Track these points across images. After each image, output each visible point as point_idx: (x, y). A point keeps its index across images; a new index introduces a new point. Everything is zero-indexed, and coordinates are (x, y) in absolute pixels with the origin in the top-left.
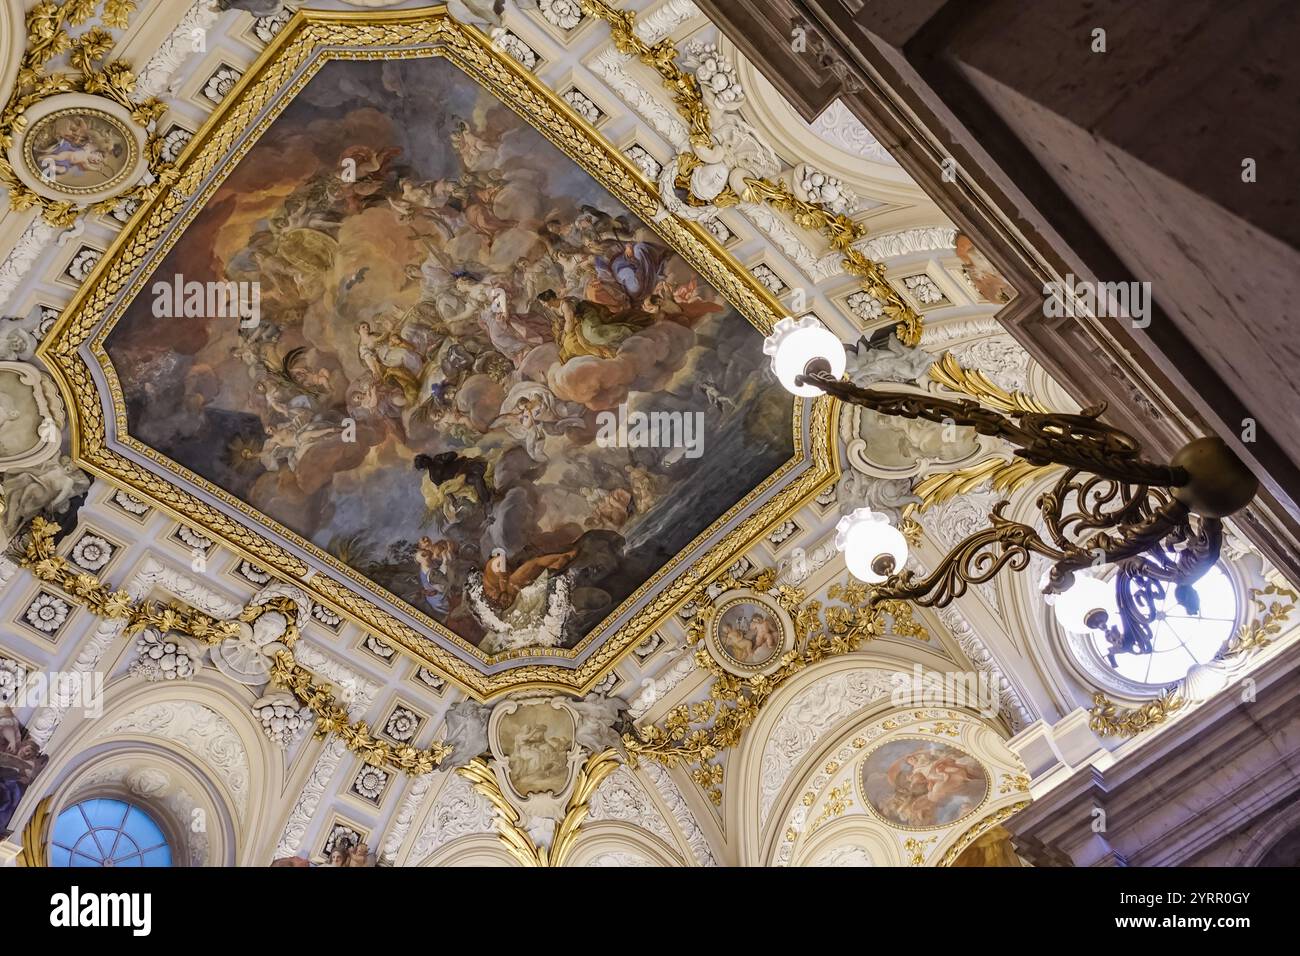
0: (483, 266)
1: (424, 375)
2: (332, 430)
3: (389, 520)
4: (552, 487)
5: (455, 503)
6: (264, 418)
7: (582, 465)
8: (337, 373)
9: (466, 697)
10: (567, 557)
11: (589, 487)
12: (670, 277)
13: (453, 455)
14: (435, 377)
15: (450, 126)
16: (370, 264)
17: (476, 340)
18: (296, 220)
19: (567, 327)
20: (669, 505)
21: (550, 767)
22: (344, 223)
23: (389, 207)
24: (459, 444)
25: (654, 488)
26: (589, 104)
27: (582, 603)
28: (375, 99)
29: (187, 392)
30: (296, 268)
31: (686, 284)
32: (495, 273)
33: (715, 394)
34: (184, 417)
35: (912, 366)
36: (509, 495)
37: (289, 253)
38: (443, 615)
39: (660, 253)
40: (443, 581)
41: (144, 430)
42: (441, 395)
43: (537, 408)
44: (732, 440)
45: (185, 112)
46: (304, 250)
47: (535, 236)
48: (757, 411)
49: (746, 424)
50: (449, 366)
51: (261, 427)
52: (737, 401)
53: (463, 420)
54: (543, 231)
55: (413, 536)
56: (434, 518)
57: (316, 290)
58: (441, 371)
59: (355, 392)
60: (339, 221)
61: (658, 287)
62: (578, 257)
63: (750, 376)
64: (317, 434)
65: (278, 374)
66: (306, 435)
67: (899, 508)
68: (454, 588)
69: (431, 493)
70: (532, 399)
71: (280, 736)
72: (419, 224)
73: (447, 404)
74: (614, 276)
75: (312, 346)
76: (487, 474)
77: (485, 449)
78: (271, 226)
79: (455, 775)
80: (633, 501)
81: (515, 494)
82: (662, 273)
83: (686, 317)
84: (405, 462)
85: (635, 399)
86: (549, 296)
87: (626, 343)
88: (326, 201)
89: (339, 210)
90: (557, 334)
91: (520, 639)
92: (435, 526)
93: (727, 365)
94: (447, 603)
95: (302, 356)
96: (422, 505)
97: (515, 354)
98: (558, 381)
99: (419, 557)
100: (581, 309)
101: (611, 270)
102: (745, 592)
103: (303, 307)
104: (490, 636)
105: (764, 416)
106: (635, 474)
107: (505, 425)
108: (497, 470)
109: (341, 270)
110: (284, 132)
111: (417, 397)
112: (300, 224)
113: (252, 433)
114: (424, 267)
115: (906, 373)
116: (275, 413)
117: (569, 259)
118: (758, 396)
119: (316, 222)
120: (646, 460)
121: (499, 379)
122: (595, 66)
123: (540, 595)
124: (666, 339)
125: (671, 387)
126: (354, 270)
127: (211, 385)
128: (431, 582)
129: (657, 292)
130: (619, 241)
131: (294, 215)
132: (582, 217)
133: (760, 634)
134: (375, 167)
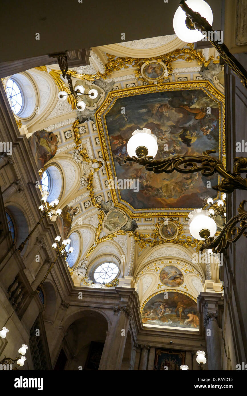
3: (205, 144)
4: (173, 121)
5: (192, 134)
7: (163, 121)
10: (183, 107)
11: (165, 116)
12: (116, 147)
13: (183, 142)
16: (161, 179)
17: (159, 156)
18: (163, 194)
20: (153, 102)
22: (158, 188)
23: (150, 184)
24: (180, 142)
25: (153, 107)
26: (106, 184)
27: (189, 96)
28: (136, 199)
29: (204, 191)
31: (115, 144)
33: (125, 119)
36: (182, 127)
37: (169, 191)
38: (217, 120)
39: (115, 152)
40: (210, 125)
42: (174, 152)
43: (161, 137)
45: (156, 220)
46: (167, 190)
47: (133, 165)
50: (168, 155)
52: (122, 115)
53: (175, 145)
55: (205, 137)
56: (198, 136)
57: (172, 183)
60: (158, 189)
61: (120, 145)
63: (116, 119)
65: (191, 179)
67: (100, 80)
68: (210, 122)
69: (194, 140)
70: (160, 139)
72: (149, 179)
73: (174, 150)
75: (183, 177)
76: (181, 133)
77: (177, 138)
78: (166, 197)
80: (159, 107)
81: (181, 125)
82: (117, 148)
83: (119, 137)
84: (191, 149)
85: (141, 126)
88: (157, 193)
89: (156, 190)
92: (200, 134)
93: (119, 124)
94: (214, 121)
95: (186, 177)
99: (208, 133)
102: (148, 80)
103: (177, 183)
104: (214, 107)
105: (119, 109)
106: (154, 112)
107: (169, 139)
109: (166, 182)
110: (150, 206)
112: (163, 193)
116: (199, 175)
118: (117, 114)
119: (161, 191)
120: (150, 113)
121: (162, 147)
122: (100, 189)
123: (196, 104)
124: (126, 135)
125: (133, 125)
126: (164, 181)
127: (201, 188)
128: (212, 127)
129: (121, 145)
130: (120, 157)
131: (162, 195)
132: (123, 164)
133: (151, 70)
134: (145, 191)
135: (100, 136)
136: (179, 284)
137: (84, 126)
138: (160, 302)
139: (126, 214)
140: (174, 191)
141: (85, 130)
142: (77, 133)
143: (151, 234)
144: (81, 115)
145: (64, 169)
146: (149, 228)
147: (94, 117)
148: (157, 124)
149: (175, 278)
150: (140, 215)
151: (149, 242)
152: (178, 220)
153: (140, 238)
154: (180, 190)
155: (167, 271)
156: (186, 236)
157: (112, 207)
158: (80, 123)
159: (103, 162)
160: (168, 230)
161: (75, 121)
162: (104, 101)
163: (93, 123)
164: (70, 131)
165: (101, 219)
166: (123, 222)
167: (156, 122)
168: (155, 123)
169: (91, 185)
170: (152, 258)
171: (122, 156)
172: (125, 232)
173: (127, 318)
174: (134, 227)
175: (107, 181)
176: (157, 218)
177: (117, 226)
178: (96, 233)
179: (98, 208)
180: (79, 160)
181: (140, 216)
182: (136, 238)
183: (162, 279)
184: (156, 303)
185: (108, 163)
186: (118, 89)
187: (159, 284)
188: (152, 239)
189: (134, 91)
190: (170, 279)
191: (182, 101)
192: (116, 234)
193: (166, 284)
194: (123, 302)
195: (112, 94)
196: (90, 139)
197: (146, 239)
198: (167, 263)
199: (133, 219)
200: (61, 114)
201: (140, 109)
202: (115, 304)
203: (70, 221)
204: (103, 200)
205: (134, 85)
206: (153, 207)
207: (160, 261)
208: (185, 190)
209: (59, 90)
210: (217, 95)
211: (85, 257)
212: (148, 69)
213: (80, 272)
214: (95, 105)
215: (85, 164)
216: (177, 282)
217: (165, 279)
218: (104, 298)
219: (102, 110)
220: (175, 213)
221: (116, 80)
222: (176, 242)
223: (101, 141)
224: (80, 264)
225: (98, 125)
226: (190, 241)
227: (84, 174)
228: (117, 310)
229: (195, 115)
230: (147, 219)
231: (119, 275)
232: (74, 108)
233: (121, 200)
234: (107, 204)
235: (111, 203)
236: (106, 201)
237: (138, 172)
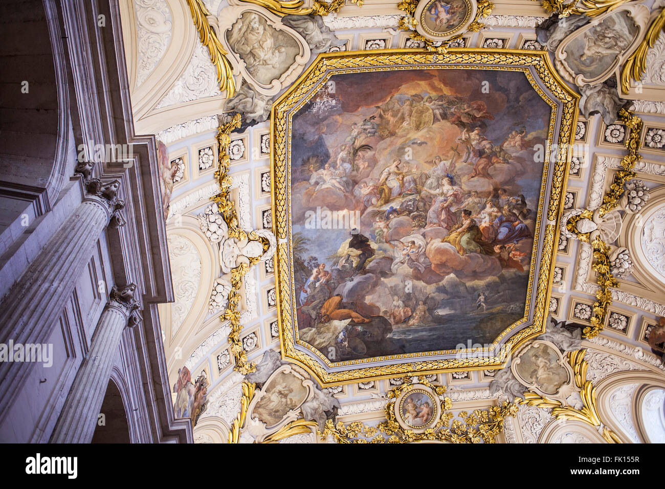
0: (460, 181)
1: (393, 200)
2: (342, 188)
3: (321, 245)
4: (386, 286)
5: (347, 260)
6: (331, 160)
9: (278, 350)
10: (364, 320)
11: (400, 297)
12: (519, 245)
13: (367, 240)
14: (396, 205)
15: (518, 129)
16: (429, 144)
17: (425, 205)
18: (434, 104)
19: (459, 230)
21: (277, 411)
22: (443, 122)
23: (462, 132)
24: (374, 238)
25: (423, 319)
27: (352, 345)
28: (512, 97)
29: (324, 123)
30: (410, 119)
31: (521, 252)
32: (461, 188)
33: (482, 300)
34: (313, 130)
35: (570, 345)
36: (368, 275)
38: (300, 305)
39: (527, 234)
40: (312, 290)
41: (298, 120)
42: (390, 213)
43: (414, 250)
44: (471, 323)
46: (421, 116)
47: (491, 188)
49: (482, 321)
50: (405, 205)
51: (326, 162)
52: (487, 309)
53: (385, 230)
54: (496, 190)
55: (321, 261)
56: (335, 260)
57: (404, 133)
58: (400, 204)
59: (365, 182)
61: (510, 245)
62: (495, 209)
63: (503, 304)
64: (337, 185)
66: (334, 181)
67: (515, 396)
69: (344, 248)
73: (388, 218)
74: (499, 227)
75: (375, 151)
76: (369, 259)
77: (380, 249)
80: (410, 318)
81: (370, 277)
82: (517, 241)
83: (507, 263)
85: (452, 278)
88: (450, 109)
89: (448, 116)
90: (454, 228)
92: (331, 263)
93: (499, 293)
94: (305, 301)
95: (368, 150)
96: (336, 250)
97: (431, 223)
98: (433, 247)
99: (315, 271)
100: (473, 228)
101: (500, 225)
102: (430, 390)
103: (392, 134)
105: (491, 323)
106: (421, 307)
107: (397, 246)
108: (374, 261)
109: (418, 136)
111: (381, 205)
112: (433, 107)
113: (322, 161)
114: (442, 162)
115: (565, 346)
116: (335, 162)
117: (491, 207)
118: (498, 313)
119: (437, 112)
120: (431, 305)
121: (415, 227)
122: (600, 159)
123: (339, 328)
124: (489, 265)
125: (469, 284)
126: (422, 140)
127: (333, 128)
128: (309, 286)
129: (507, 246)
130: (517, 217)
131: (436, 102)
132: (516, 198)
134: (478, 115)
139: (557, 62)
140: (403, 114)
142: (597, 315)
144: (573, 340)
146: (503, 21)
147: (547, 326)
148: (419, 279)
152: (408, 41)
154: (386, 116)
157: (588, 93)
158: (583, 327)
159: (563, 225)
161: (592, 338)
163: (553, 315)
164: (610, 325)
165: (638, 61)
168: (423, 283)
171: (512, 218)
174: (548, 25)
176: (468, 44)
179: (630, 111)
185: (552, 221)
186: (486, 371)
191: (367, 332)
196: (573, 287)
199: (543, 47)
201: (449, 315)
204: (603, 125)
205: (455, 376)
208: (373, 118)
215: (610, 235)
221: (487, 393)
225: (544, 305)
227: (623, 214)
230: (500, 43)
233: (553, 105)
234: (598, 109)
235: (585, 108)
236: (597, 116)
237: (483, 168)
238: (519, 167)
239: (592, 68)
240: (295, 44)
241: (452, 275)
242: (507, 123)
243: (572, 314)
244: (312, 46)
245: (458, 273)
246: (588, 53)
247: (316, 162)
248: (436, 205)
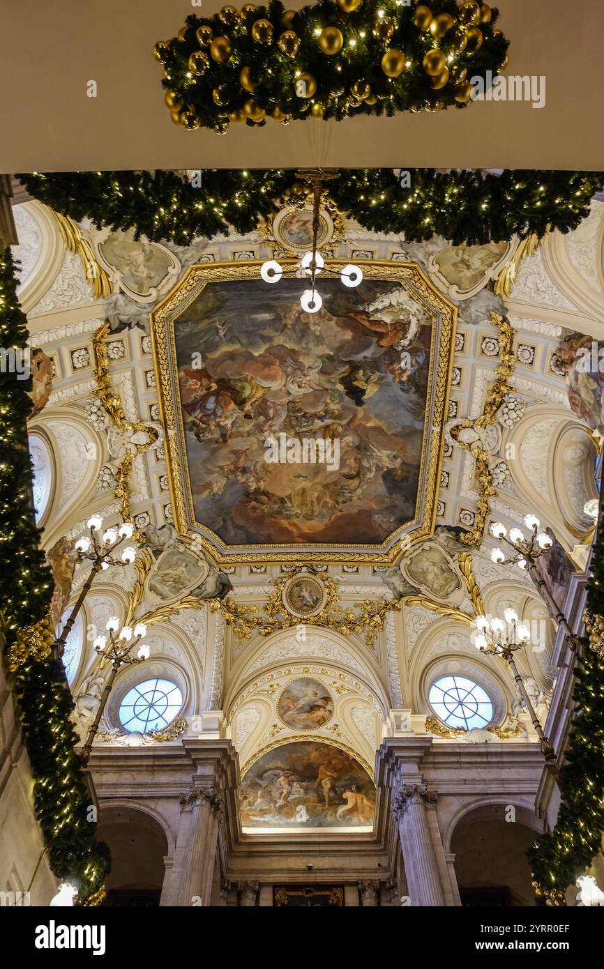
3: (395, 401)
4: (328, 346)
5: (369, 378)
6: (381, 473)
7: (307, 344)
8: (345, 458)
9: (460, 320)
10: (356, 315)
11: (313, 333)
12: (193, 396)
13: (347, 394)
14: (319, 423)
15: (217, 497)
16: (292, 476)
17: (290, 422)
18: (293, 511)
19: (254, 399)
20: (289, 298)
22: (283, 496)
23: (265, 487)
24: (340, 395)
25: (288, 310)
26: (162, 483)
27: (372, 293)
28: (229, 523)
29: (386, 506)
30: (312, 499)
31: (190, 389)
33: (221, 331)
34: (397, 502)
36: (348, 359)
37: (307, 505)
38: (426, 352)
39: (188, 408)
41: (410, 514)
42: (324, 417)
43: (298, 380)
44: (232, 306)
45: (275, 571)
46: (303, 500)
47: (229, 442)
48: (209, 312)
49: (219, 309)
50: (310, 422)
51: (386, 473)
52: (214, 322)
53: (328, 401)
54: (225, 441)
55: (396, 387)
56: (382, 382)
57: (316, 487)
58: (314, 424)
60: (283, 498)
61: (202, 393)
62: (222, 424)
63: (198, 331)
64: (376, 450)
65: (360, 478)
66: (379, 454)
68: (410, 354)
69: (371, 391)
70: (296, 385)
71: (518, 412)
72: (262, 474)
73: (326, 412)
74: (216, 408)
75: (340, 473)
76: (345, 375)
77: (334, 384)
78: (301, 517)
79: (512, 296)
81: (345, 357)
82: (196, 398)
83: (202, 374)
84: (365, 410)
85: (257, 352)
86: (247, 416)
87: (238, 377)
88: (279, 508)
89: (279, 501)
90: (260, 400)
91: (415, 307)
92: (385, 380)
93: (205, 341)
94: (419, 353)
95: (347, 474)
96: (379, 390)
97: (283, 406)
98: (279, 382)
99: (404, 378)
100: (241, 403)
101: (215, 410)
102: (287, 247)
103: (326, 486)
104: (423, 323)
105: (207, 308)
106: (289, 322)
107: (317, 385)
108: (339, 372)
109: (302, 484)
110: (262, 538)
111: (333, 424)
112: (294, 509)
113: (390, 475)
115: (121, 300)
116: (376, 470)
117: (226, 425)
118: (202, 319)
119: (289, 505)
120: (278, 324)
121: (299, 402)
122: (147, 497)
123: (385, 313)
124: (219, 369)
125: (237, 346)
126: (298, 480)
127: (379, 499)
128: (413, 366)
129: (205, 392)
130: (200, 421)
131: (292, 513)
132: (205, 438)
133: (297, 225)
134: (253, 503)
135: (159, 367)
136: (321, 722)
137: (121, 341)
138: (277, 768)
139: (204, 558)
141: (122, 349)
142: (102, 356)
143: (262, 604)
144: (115, 313)
145: (60, 444)
146: (260, 590)
147: (148, 320)
148: (293, 351)
149: (313, 708)
150: (239, 559)
151: (259, 624)
152: (326, 570)
153: (237, 614)
154: (333, 502)
155: (295, 692)
156: (344, 609)
157: (172, 541)
158: (112, 332)
159: (161, 432)
160: (302, 594)
161: (99, 326)
162: (175, 285)
163: (144, 334)
164: (86, 349)
165: (142, 570)
166: (196, 577)
167: (289, 346)
168: (287, 346)
169: (126, 486)
170: (265, 663)
171: (205, 419)
172: (202, 602)
173: (214, 817)
174: (223, 589)
175: (166, 477)
176: (279, 568)
177: (181, 586)
178: (127, 605)
179: (139, 542)
180: (101, 424)
181: (237, 562)
182: (228, 616)
183: (282, 712)
184: (270, 772)
185: (171, 433)
186: (212, 260)
187: (274, 726)
188: (265, 617)
189: (250, 269)
190: (301, 710)
191: (354, 303)
192: (177, 606)
193: (290, 723)
194: (203, 777)
195: (197, 269)
196: (133, 372)
197: (250, 617)
198: (297, 672)
199: (220, 570)
200: (65, 306)
201: (256, 313)
202: (181, 784)
203: (69, 575)
204: (153, 523)
205: (251, 254)
206: (269, 540)
207: (283, 670)
208: (344, 502)
209: (66, 245)
210: (432, 297)
211: (97, 668)
212: (291, 223)
213: (86, 708)
214: (153, 291)
215: (115, 435)
216: (317, 717)
217: (290, 712)
218: (153, 771)
219: (170, 306)
220: (319, 555)
222: (322, 623)
223: (160, 379)
224: (84, 685)
225: (156, 342)
226: (351, 618)
227: (111, 459)
228: (187, 798)
229: (381, 336)
230: (254, 570)
231: (185, 709)
232: (100, 294)
233: (196, 524)
234: (160, 532)
235: (171, 530)
236: (159, 526)
237: (240, 458)
238: (209, 466)
239: (175, 558)
240: (411, 573)
241: (256, 354)
242: (228, 500)
243: (126, 343)
244: (399, 572)
245: (250, 357)
246: (182, 569)
247: (395, 476)
248: (279, 422)
